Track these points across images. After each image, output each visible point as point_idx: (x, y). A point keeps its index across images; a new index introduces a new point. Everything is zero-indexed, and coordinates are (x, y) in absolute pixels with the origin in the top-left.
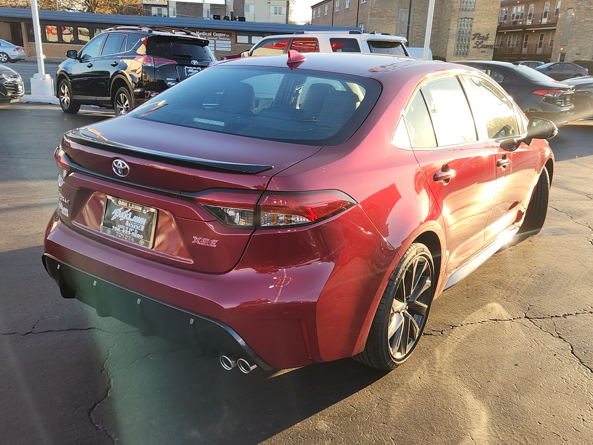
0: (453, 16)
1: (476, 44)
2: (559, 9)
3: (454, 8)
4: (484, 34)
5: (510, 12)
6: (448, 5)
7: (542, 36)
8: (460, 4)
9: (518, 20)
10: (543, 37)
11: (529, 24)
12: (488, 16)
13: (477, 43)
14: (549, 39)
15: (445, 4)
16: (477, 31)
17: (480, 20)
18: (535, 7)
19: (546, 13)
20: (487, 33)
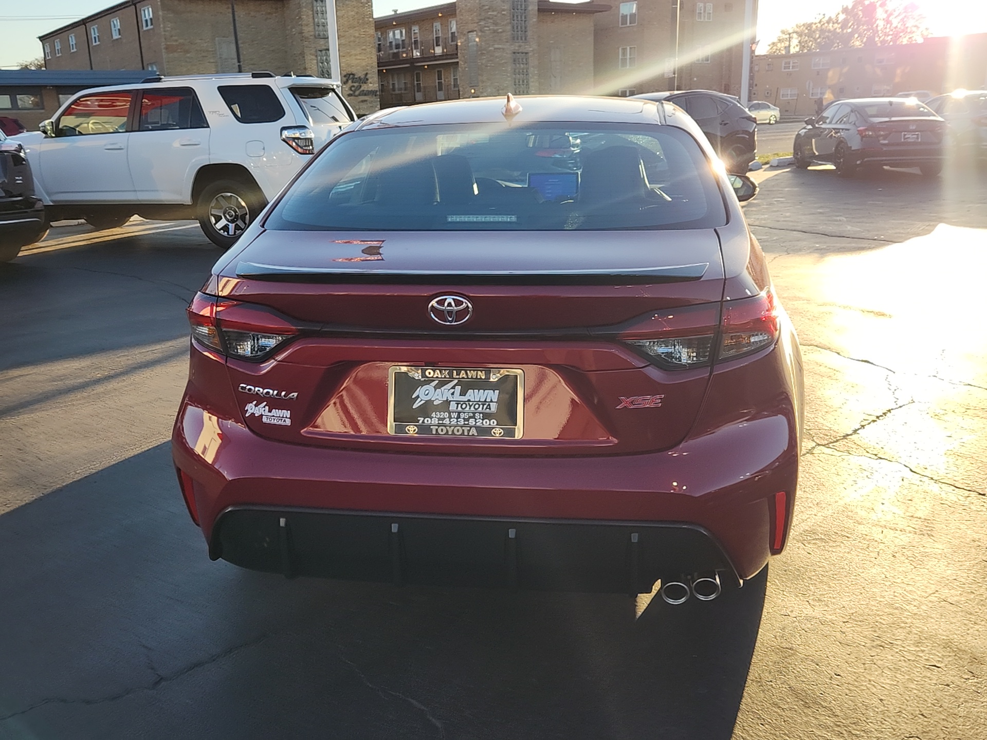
0: (306, 47)
1: (351, 90)
2: (454, 32)
3: (306, 34)
4: (361, 74)
5: (385, 39)
6: (294, 30)
7: (439, 73)
8: (313, 27)
9: (400, 50)
10: (441, 75)
11: (417, 55)
12: (359, 45)
13: (353, 89)
14: (450, 77)
15: (289, 28)
16: (350, 69)
17: (349, 53)
18: (420, 29)
19: (437, 38)
20: (365, 72)
